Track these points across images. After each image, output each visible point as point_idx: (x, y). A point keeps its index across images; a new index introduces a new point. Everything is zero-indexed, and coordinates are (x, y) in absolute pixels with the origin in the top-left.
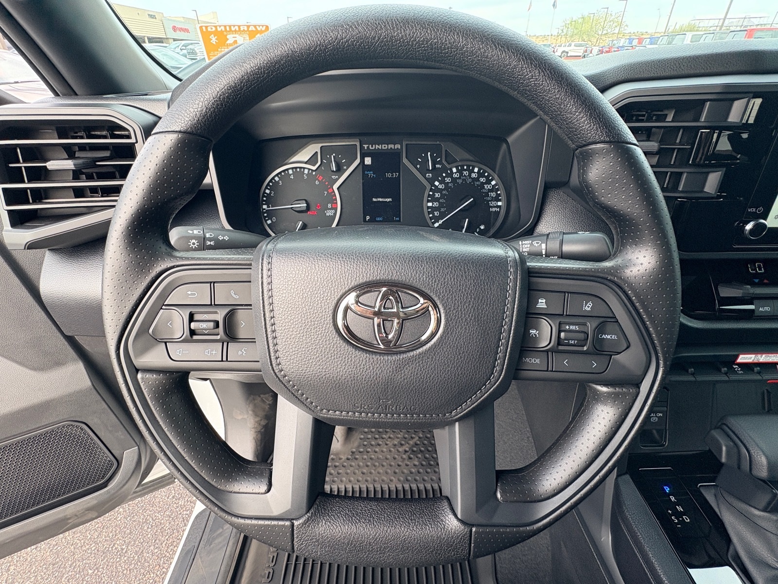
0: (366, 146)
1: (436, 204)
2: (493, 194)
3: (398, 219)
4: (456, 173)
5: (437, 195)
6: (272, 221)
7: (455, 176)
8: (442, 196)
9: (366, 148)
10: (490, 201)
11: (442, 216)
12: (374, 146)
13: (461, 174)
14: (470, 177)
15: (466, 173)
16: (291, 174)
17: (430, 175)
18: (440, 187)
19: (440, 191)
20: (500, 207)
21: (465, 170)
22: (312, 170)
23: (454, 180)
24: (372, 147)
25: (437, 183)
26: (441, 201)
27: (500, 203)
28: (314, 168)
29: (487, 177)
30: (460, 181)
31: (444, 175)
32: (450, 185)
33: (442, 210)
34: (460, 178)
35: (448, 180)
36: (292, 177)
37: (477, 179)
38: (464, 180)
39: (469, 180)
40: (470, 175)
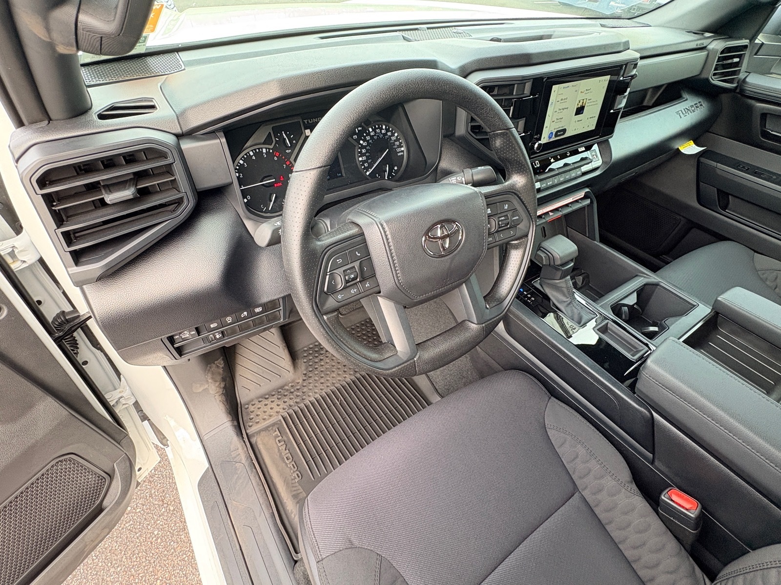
0: (306, 121)
1: (364, 158)
2: (397, 143)
3: (340, 175)
4: (372, 132)
5: (364, 151)
6: (247, 199)
7: (372, 134)
8: (367, 151)
9: (306, 123)
10: (396, 148)
11: (370, 166)
12: (312, 120)
13: (375, 132)
14: (382, 133)
15: (378, 131)
16: (253, 156)
17: (356, 136)
18: (364, 144)
19: (364, 147)
20: (403, 151)
21: (377, 129)
22: (269, 149)
23: (372, 137)
24: (311, 121)
25: (361, 142)
26: (367, 155)
27: (402, 149)
28: (271, 147)
29: (391, 131)
30: (375, 137)
31: (365, 134)
32: (370, 141)
33: (369, 161)
34: (375, 135)
35: (368, 138)
36: (254, 158)
37: (385, 134)
38: (378, 136)
39: (381, 136)
40: (381, 132)
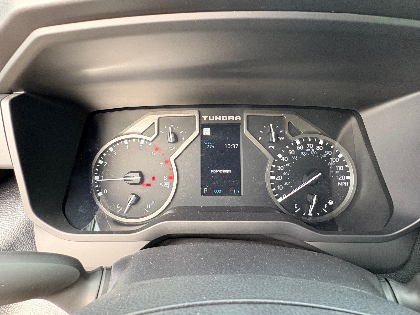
0: (205, 118)
1: (280, 178)
2: (341, 168)
3: (238, 191)
4: (300, 145)
5: (280, 168)
6: (103, 193)
7: (299, 148)
8: (286, 169)
9: (205, 119)
10: (337, 174)
11: (287, 190)
12: (213, 117)
13: (306, 147)
14: (315, 150)
15: (310, 145)
16: (127, 145)
17: (273, 147)
18: (284, 159)
19: (284, 163)
20: (349, 181)
21: (310, 143)
22: (149, 141)
23: (298, 153)
24: (212, 118)
25: (280, 156)
26: (284, 174)
27: (348, 178)
28: (151, 139)
29: (333, 150)
30: (304, 154)
31: (287, 147)
32: (294, 157)
33: (286, 183)
34: (304, 151)
35: (291, 152)
36: (127, 148)
37: (323, 152)
38: (309, 153)
39: (314, 153)
40: (315, 148)
